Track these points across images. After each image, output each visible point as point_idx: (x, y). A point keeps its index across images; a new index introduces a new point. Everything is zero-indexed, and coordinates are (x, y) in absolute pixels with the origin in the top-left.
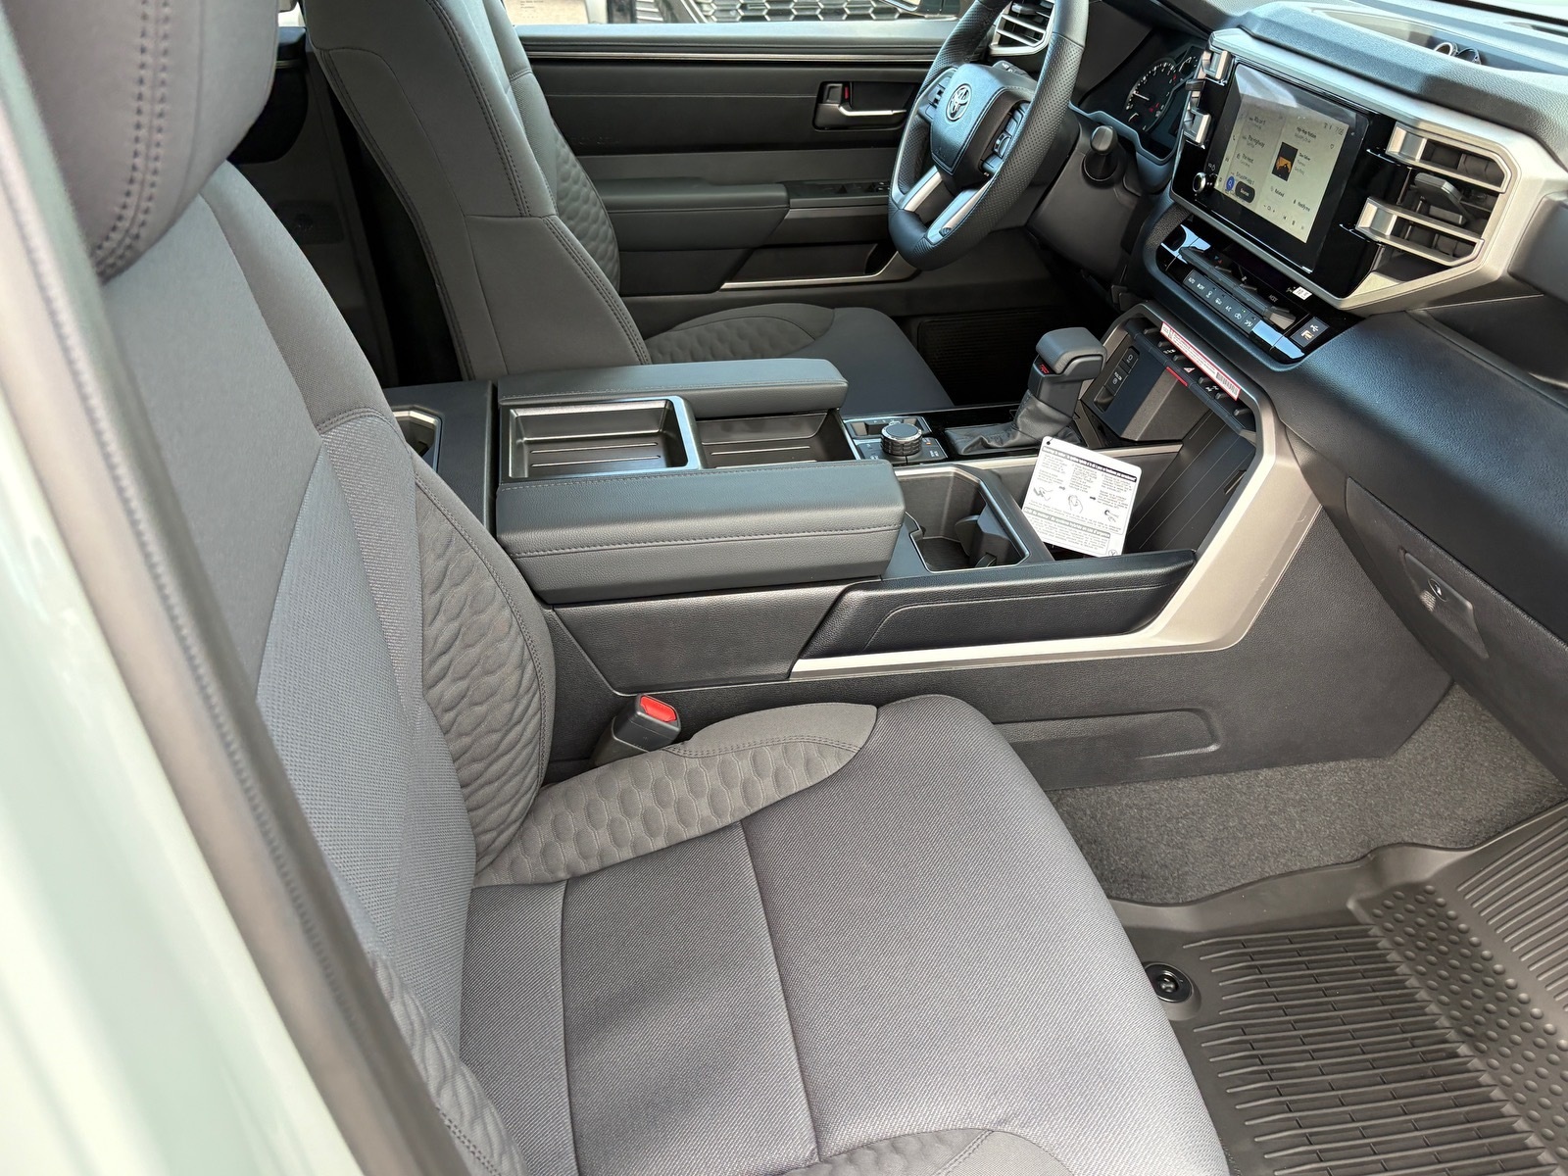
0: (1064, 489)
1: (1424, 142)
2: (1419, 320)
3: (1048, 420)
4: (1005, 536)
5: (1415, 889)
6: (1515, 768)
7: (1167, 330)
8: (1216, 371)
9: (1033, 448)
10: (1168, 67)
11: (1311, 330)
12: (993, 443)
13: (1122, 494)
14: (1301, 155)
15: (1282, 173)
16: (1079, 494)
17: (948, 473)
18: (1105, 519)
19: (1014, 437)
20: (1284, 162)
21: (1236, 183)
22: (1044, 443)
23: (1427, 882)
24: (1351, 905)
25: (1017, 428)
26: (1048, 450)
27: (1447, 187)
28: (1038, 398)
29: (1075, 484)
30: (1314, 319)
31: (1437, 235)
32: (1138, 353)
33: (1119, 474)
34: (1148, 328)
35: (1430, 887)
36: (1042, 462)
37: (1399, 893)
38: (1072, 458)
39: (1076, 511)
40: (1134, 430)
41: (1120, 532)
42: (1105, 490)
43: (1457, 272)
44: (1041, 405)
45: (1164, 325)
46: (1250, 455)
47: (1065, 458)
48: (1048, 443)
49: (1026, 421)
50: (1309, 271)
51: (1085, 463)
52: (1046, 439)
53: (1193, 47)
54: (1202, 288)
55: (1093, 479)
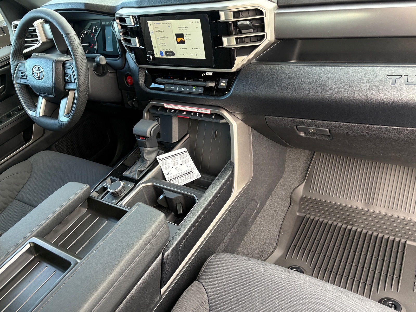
0: (172, 168)
1: (232, 13)
2: (255, 64)
3: (153, 152)
4: (180, 195)
5: (302, 199)
6: (301, 157)
7: (166, 106)
8: (196, 109)
9: (156, 163)
10: (87, 33)
11: (223, 82)
12: (142, 169)
13: (187, 158)
14: (186, 35)
15: (182, 42)
16: (177, 166)
17: (141, 188)
18: (188, 168)
19: (147, 163)
20: (179, 39)
21: (164, 53)
22: (158, 159)
23: (303, 196)
24: (298, 214)
25: (146, 160)
26: (161, 160)
27: (248, 22)
28: (147, 148)
29: (174, 164)
30: (221, 79)
31: (243, 39)
32: (158, 117)
33: (182, 153)
34: (158, 108)
35: (304, 196)
36: (162, 164)
37: (302, 203)
38: (168, 158)
39: (180, 171)
40: (175, 139)
41: (194, 168)
42: (182, 160)
43: (263, 45)
44: (148, 149)
45: (165, 105)
46: (227, 126)
47: (166, 159)
48: (159, 158)
49: (148, 156)
50: (214, 66)
51: (172, 156)
52: (157, 157)
53: (92, 23)
54: (173, 88)
55: (177, 160)
